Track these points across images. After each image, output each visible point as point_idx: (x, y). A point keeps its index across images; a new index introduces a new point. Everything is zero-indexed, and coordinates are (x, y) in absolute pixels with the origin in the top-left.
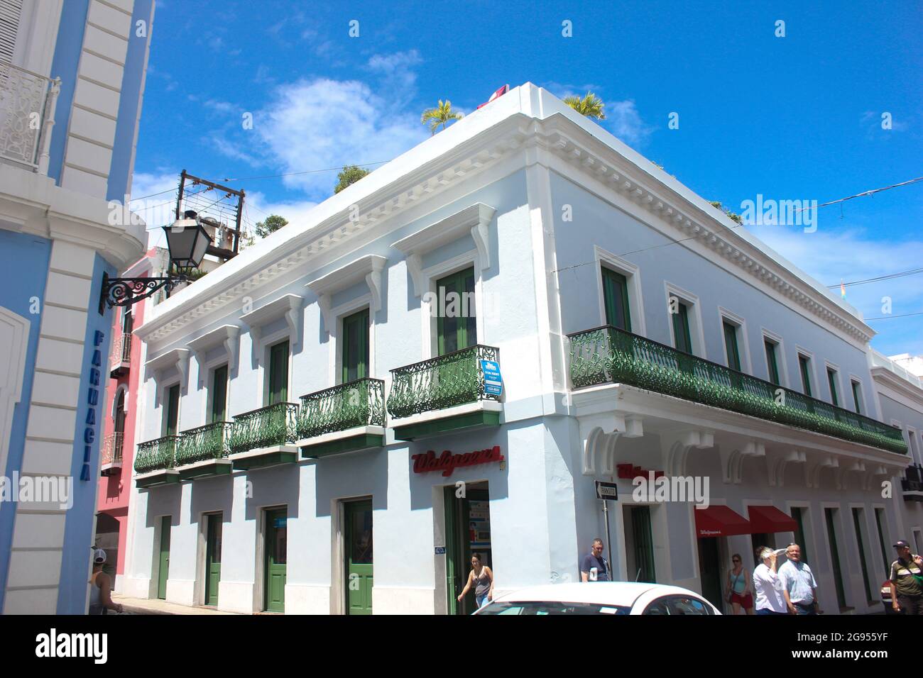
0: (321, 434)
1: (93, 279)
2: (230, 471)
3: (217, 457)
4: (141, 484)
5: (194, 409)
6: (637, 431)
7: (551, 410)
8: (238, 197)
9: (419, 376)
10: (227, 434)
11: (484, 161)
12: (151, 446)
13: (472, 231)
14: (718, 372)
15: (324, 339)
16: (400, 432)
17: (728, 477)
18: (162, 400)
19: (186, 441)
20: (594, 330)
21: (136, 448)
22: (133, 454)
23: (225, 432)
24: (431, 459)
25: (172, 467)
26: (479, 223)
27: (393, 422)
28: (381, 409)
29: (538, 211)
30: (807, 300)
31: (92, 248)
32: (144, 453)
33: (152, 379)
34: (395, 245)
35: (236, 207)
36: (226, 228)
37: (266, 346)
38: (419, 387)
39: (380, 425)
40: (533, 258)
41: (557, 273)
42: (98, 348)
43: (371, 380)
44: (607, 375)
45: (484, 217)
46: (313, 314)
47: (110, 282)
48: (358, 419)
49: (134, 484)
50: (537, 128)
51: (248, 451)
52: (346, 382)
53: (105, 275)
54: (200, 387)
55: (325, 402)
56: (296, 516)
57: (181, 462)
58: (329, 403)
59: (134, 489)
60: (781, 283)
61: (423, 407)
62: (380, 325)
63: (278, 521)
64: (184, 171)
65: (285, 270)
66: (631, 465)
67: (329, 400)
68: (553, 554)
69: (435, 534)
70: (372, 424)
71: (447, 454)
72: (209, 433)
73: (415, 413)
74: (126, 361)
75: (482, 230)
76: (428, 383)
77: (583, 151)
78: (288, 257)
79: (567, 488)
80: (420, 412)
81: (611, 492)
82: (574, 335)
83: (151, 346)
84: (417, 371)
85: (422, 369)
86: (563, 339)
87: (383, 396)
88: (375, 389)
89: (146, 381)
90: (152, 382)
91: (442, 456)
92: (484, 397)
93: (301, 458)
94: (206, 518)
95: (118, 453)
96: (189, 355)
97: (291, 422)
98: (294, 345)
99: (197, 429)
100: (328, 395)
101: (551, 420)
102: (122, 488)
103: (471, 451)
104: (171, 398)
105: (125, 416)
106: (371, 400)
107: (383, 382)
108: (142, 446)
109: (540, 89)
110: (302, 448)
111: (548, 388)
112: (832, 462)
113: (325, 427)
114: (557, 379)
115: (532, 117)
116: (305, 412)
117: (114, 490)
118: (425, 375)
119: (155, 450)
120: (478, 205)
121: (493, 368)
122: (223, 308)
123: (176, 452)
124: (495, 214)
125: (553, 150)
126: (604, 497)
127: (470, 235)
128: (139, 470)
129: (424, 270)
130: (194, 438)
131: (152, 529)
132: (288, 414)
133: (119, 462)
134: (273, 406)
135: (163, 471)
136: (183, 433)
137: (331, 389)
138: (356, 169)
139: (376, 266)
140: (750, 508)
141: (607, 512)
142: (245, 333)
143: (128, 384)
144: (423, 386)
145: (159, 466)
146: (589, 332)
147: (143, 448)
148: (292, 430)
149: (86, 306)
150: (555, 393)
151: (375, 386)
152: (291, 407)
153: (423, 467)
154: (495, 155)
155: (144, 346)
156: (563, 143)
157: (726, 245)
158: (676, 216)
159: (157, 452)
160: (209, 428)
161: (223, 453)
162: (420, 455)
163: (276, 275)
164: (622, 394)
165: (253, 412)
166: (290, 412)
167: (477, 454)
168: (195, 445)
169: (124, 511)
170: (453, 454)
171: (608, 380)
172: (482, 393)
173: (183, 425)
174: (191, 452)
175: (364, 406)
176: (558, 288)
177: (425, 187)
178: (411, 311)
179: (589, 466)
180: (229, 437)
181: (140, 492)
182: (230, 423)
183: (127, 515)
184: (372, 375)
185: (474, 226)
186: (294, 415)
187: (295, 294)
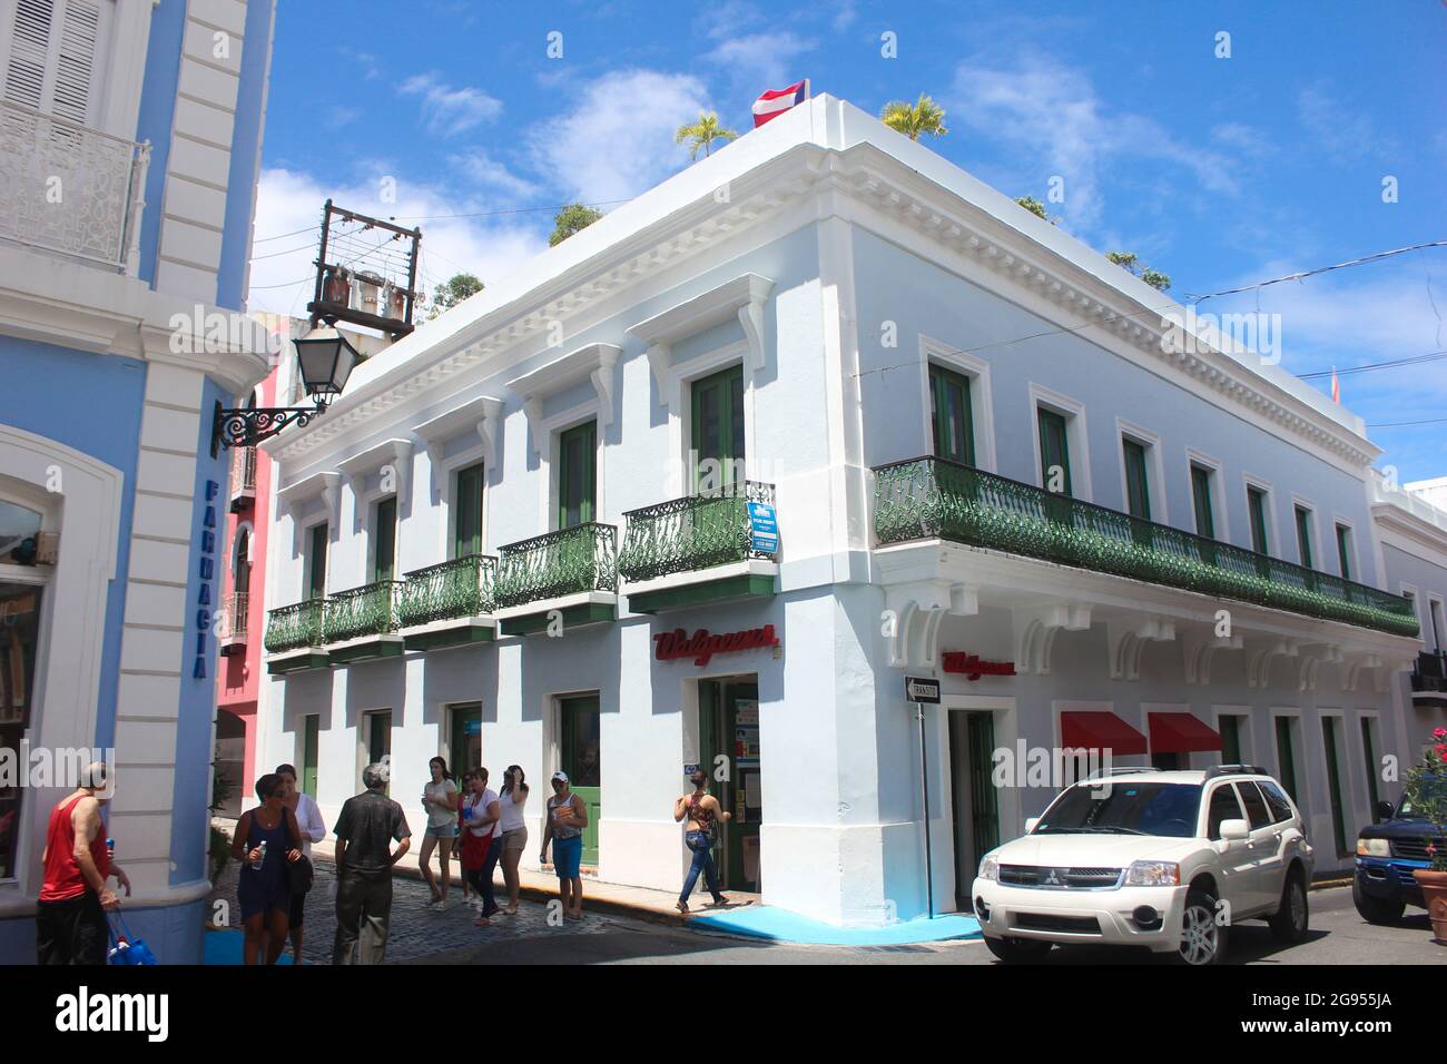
0: (527, 602)
1: (203, 412)
2: (401, 653)
3: (381, 632)
4: (275, 668)
5: (348, 560)
6: (969, 606)
7: (844, 575)
8: (410, 238)
9: (663, 523)
10: (397, 598)
11: (759, 210)
12: (288, 613)
13: (740, 314)
14: (1103, 518)
15: (533, 464)
16: (637, 601)
17: (1119, 670)
18: (302, 547)
19: (338, 607)
20: (909, 462)
21: (267, 616)
22: (262, 626)
23: (393, 596)
24: (680, 640)
25: (319, 644)
26: (749, 303)
27: (628, 588)
28: (611, 568)
29: (834, 288)
30: (1266, 403)
31: (199, 370)
32: (278, 623)
33: (288, 515)
34: (631, 331)
35: (409, 254)
36: (393, 287)
37: (451, 471)
38: (663, 538)
39: (610, 590)
40: (825, 357)
41: (858, 377)
42: (211, 504)
43: (598, 525)
44: (924, 527)
45: (756, 294)
46: (517, 427)
47: (225, 415)
48: (578, 582)
49: (264, 668)
50: (833, 165)
51: (426, 623)
52: (564, 527)
53: (218, 404)
54: (357, 530)
55: (534, 556)
56: (493, 719)
57: (332, 638)
58: (539, 557)
59: (265, 677)
60: (1223, 379)
61: (669, 567)
62: (612, 447)
63: (470, 724)
64: (330, 201)
65: (476, 360)
66: (963, 654)
67: (539, 553)
68: (842, 778)
69: (684, 747)
70: (598, 588)
71: (703, 633)
72: (371, 598)
73: (658, 575)
74: (250, 488)
75: (753, 313)
76: (675, 533)
77: (903, 195)
78: (481, 342)
79: (866, 686)
80: (663, 574)
81: (930, 691)
82: (881, 468)
83: (286, 467)
84: (661, 515)
85: (668, 513)
86: (865, 473)
87: (614, 548)
88: (604, 539)
89: (278, 519)
90: (288, 521)
91: (695, 637)
92: (752, 555)
93: (500, 636)
94: (368, 719)
95: (241, 622)
96: (340, 482)
97: (487, 583)
98: (490, 470)
99: (353, 590)
100: (538, 546)
101: (845, 591)
102: (248, 674)
103: (735, 631)
104: (316, 542)
105: (249, 569)
106: (599, 555)
107: (615, 528)
108: (275, 614)
109: (842, 102)
110: (501, 621)
111: (841, 545)
112: (1288, 649)
113: (532, 592)
114: (854, 531)
115: (826, 146)
116: (506, 570)
117: (237, 677)
118: (671, 521)
119: (294, 620)
120: (748, 277)
121: (767, 514)
122: (387, 413)
123: (324, 623)
124: (774, 290)
125: (858, 196)
126: (918, 699)
127: (736, 318)
128: (273, 649)
129: (674, 367)
130: (350, 604)
131: (292, 734)
132: (482, 572)
133: (242, 635)
134: (461, 560)
135: (305, 651)
136: (333, 595)
137: (541, 538)
138: (580, 208)
139: (606, 360)
140: (1151, 715)
141: (923, 720)
142: (420, 452)
143: (253, 522)
144: (668, 537)
145: (300, 644)
146: (902, 464)
147: (276, 616)
148: (487, 596)
149: (194, 448)
150: (851, 553)
151: (604, 534)
152: (486, 561)
153: (669, 651)
154: (775, 202)
155: (275, 466)
156: (872, 184)
157: (1132, 325)
158: (1050, 284)
159: (297, 623)
160: (370, 589)
161: (391, 625)
162: (665, 634)
163: (464, 367)
164: (945, 554)
165: (432, 568)
166: (486, 569)
167: (742, 635)
168: (350, 613)
169: (251, 707)
170: (710, 635)
171: (926, 533)
172: (747, 549)
173: (333, 583)
174: (345, 624)
175: (587, 564)
176: (860, 400)
177: (675, 244)
178: (655, 429)
179: (900, 657)
180: (400, 603)
181: (274, 679)
182: (401, 583)
183: (255, 712)
184: (599, 520)
185: (743, 306)
186: (490, 573)
187: (491, 397)
